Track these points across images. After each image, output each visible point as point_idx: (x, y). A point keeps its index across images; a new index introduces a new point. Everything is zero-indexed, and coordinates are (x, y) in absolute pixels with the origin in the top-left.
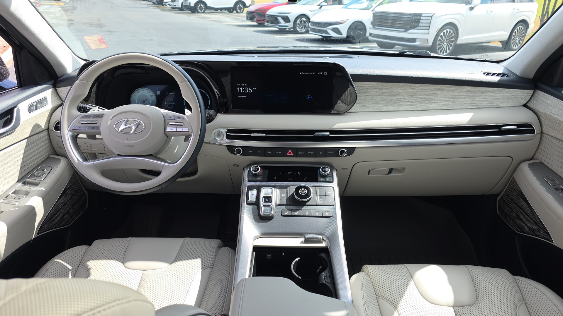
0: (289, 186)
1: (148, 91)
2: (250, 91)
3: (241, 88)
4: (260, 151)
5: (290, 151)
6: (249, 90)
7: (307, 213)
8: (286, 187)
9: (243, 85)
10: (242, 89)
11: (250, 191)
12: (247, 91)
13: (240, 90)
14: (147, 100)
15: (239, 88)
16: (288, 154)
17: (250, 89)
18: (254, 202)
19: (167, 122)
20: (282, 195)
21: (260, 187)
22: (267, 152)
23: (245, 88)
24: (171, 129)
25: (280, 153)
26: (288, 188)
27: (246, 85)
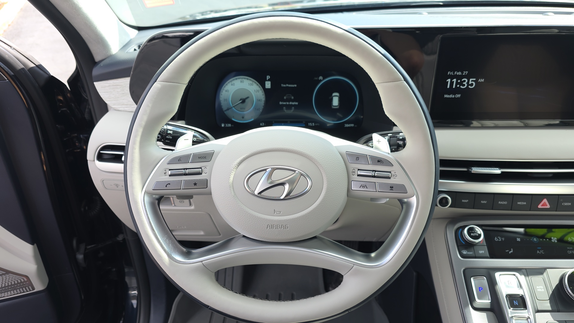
0: (545, 269)
1: (250, 82)
2: (472, 85)
3: (455, 80)
4: (485, 201)
5: (545, 201)
6: (470, 83)
8: (540, 271)
9: (460, 73)
10: (457, 81)
11: (472, 279)
12: (464, 85)
13: (452, 83)
14: (248, 98)
15: (449, 80)
16: (540, 206)
17: (472, 81)
18: (489, 307)
19: (351, 170)
20: (538, 289)
21: (491, 272)
22: (499, 202)
23: (463, 80)
24: (364, 186)
25: (525, 203)
26: (545, 274)
27: (466, 73)
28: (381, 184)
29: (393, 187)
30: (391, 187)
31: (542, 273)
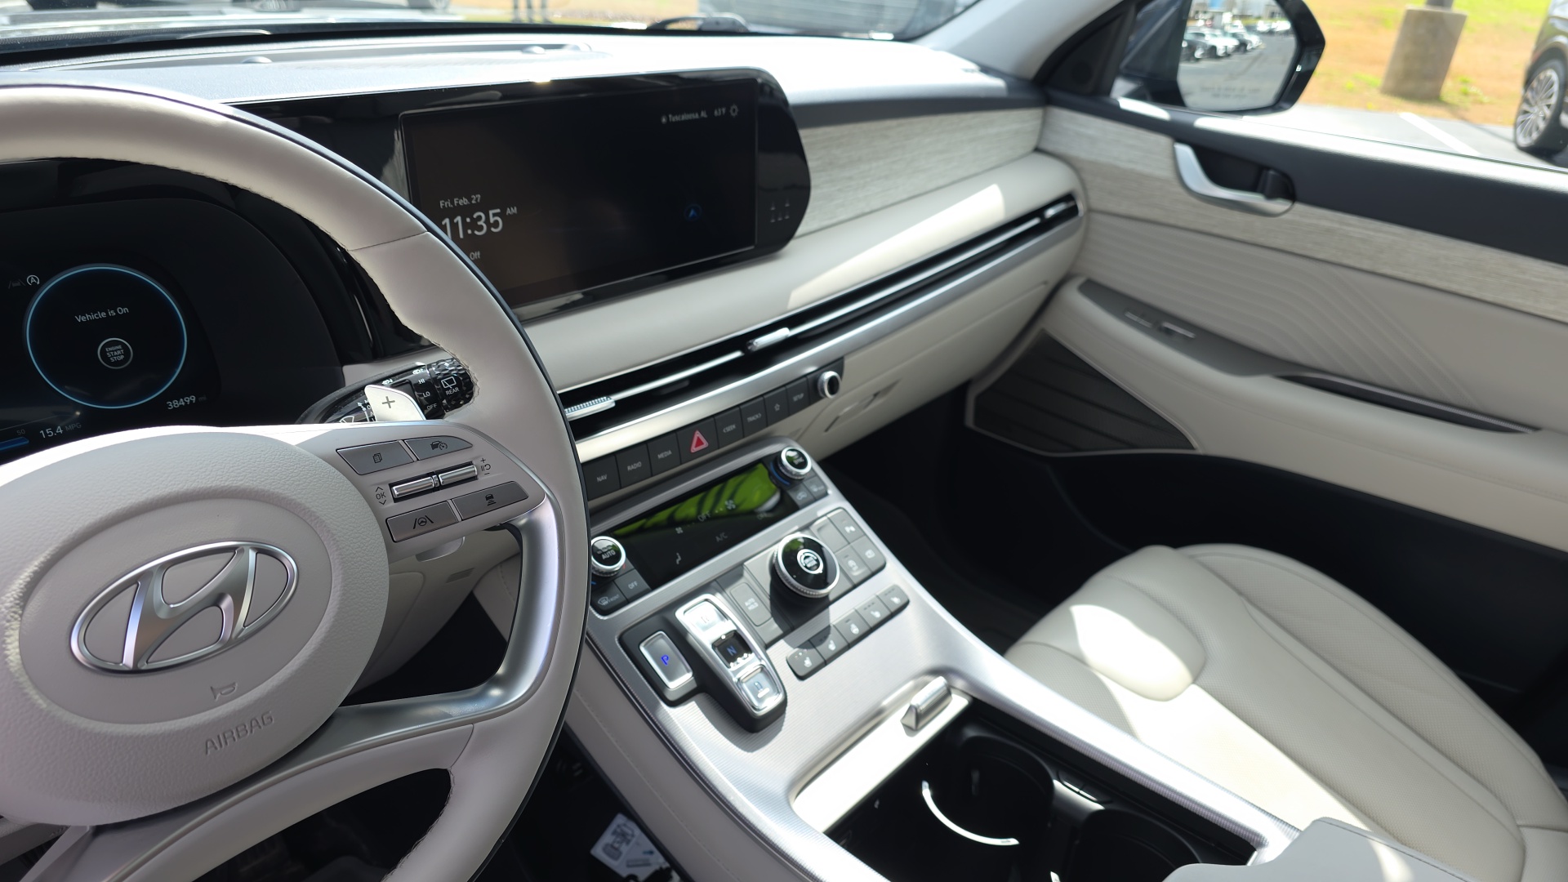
0: (741, 565)
2: (496, 224)
3: (458, 219)
4: (603, 474)
5: (698, 434)
7: (853, 626)
8: (735, 573)
9: (464, 201)
10: (464, 221)
11: (642, 649)
12: (480, 228)
13: (454, 227)
15: (447, 221)
16: (694, 449)
17: (494, 215)
18: (694, 685)
19: (373, 492)
20: (749, 606)
21: (668, 615)
22: (629, 468)
23: (475, 216)
24: (422, 522)
25: (670, 453)
26: (746, 574)
27: (477, 199)
28: (460, 501)
29: (492, 497)
30: (487, 498)
31: (740, 575)
